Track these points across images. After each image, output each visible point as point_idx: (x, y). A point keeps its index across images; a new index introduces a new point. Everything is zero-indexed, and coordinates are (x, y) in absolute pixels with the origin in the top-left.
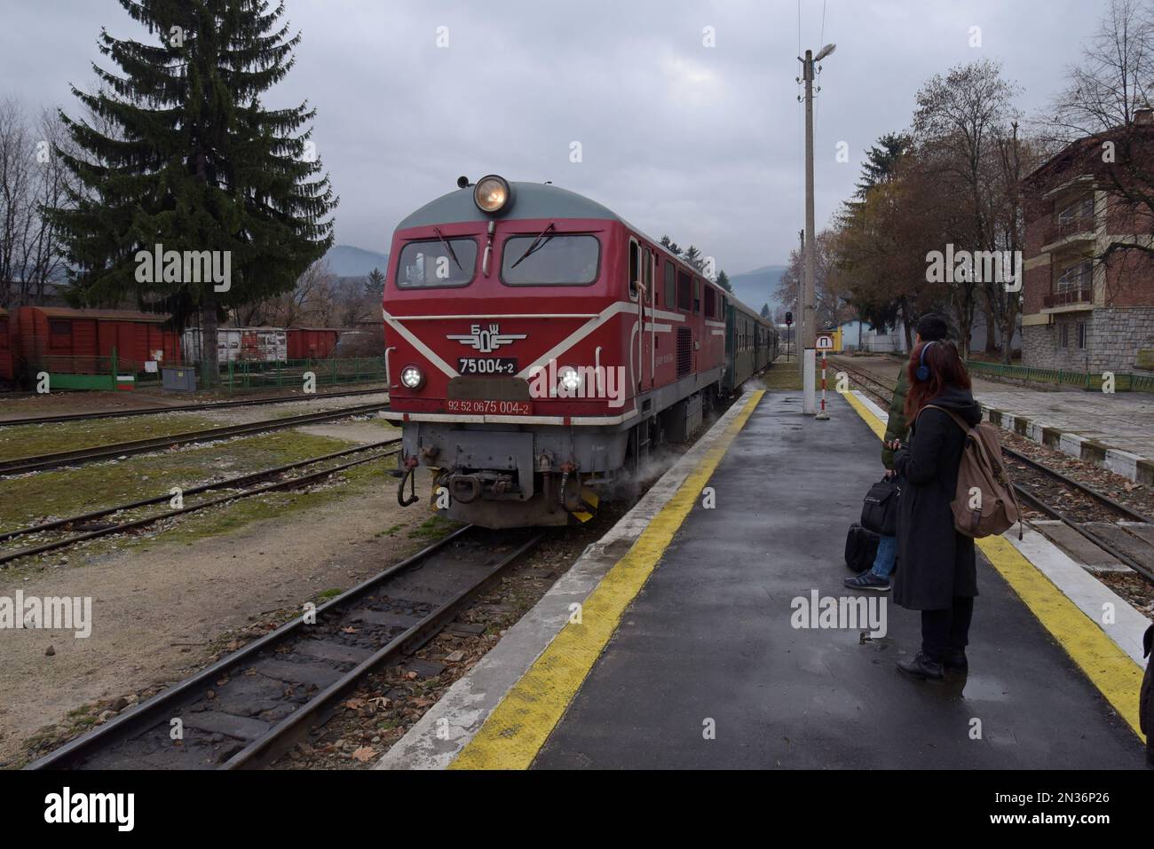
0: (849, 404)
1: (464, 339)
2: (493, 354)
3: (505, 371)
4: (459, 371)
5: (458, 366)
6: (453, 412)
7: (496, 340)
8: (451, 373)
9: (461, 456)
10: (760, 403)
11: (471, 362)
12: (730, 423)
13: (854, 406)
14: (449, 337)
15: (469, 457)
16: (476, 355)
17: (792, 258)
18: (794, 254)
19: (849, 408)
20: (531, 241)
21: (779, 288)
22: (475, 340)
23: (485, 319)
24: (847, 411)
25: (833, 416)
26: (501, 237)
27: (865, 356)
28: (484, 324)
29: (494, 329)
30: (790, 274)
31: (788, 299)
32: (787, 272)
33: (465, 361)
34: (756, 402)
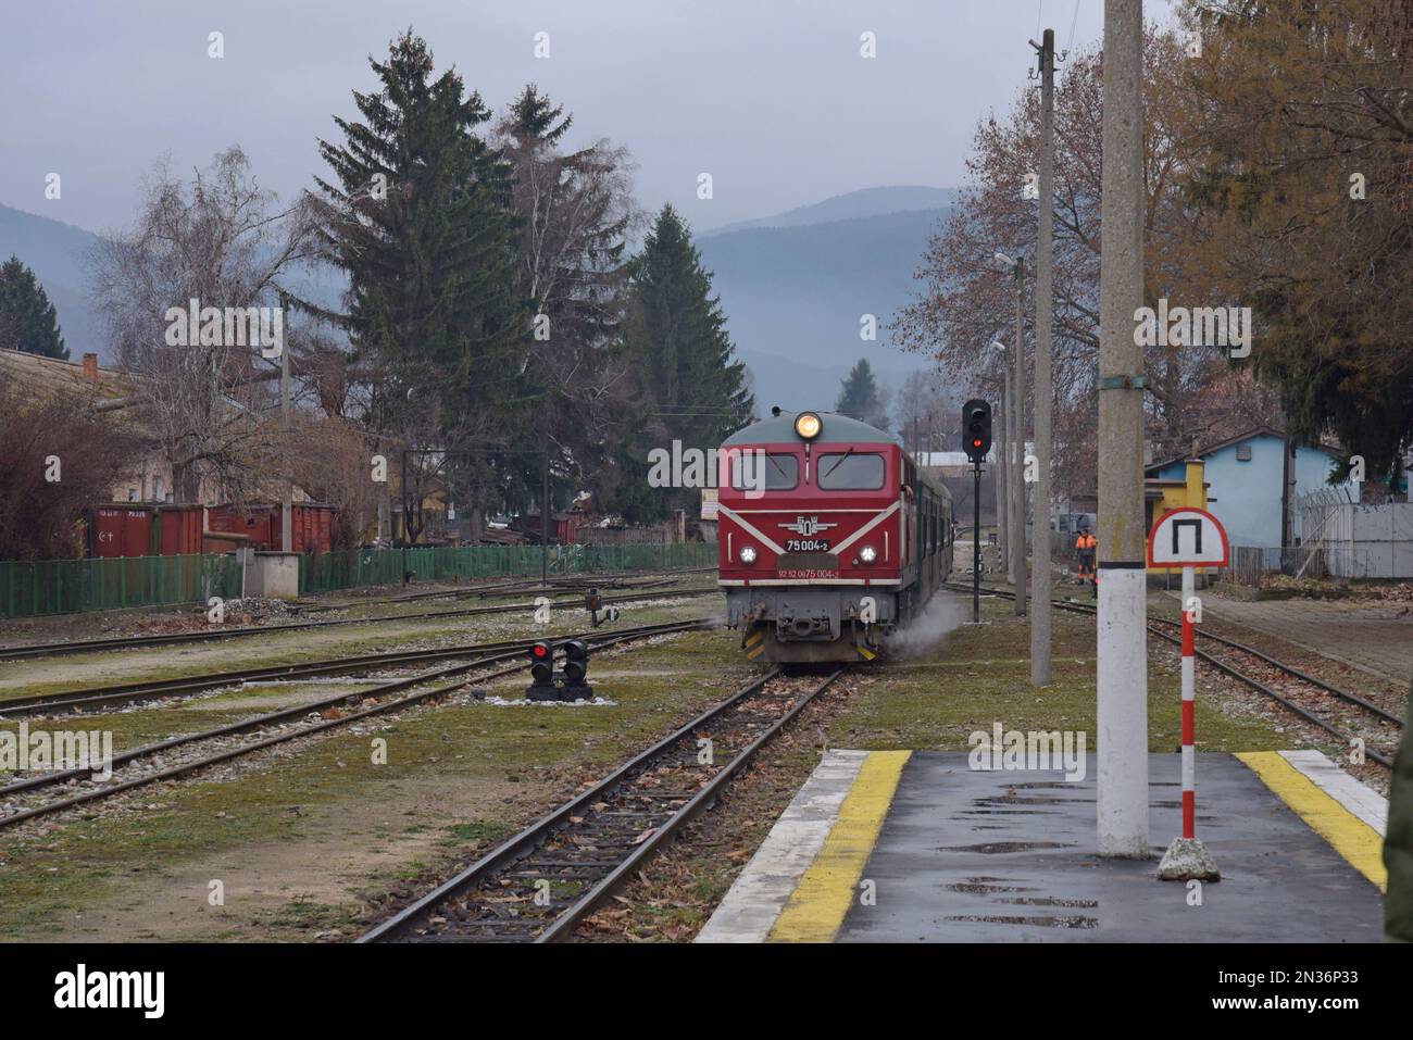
0: (1288, 813)
1: (791, 527)
2: (813, 538)
3: (821, 550)
4: (786, 550)
5: (785, 546)
6: (783, 578)
7: (816, 527)
8: (780, 551)
9: (787, 610)
10: (898, 807)
11: (796, 543)
12: (786, 902)
13: (1317, 822)
14: (780, 525)
15: (792, 611)
16: (800, 538)
17: (983, 156)
18: (990, 138)
19: (1292, 829)
20: (839, 457)
21: (924, 290)
22: (800, 527)
23: (807, 513)
24: (1289, 844)
25: (1231, 867)
26: (814, 455)
27: (1312, 594)
28: (807, 517)
29: (814, 520)
30: (976, 228)
31: (966, 342)
32: (958, 224)
33: (791, 542)
34: (881, 807)
